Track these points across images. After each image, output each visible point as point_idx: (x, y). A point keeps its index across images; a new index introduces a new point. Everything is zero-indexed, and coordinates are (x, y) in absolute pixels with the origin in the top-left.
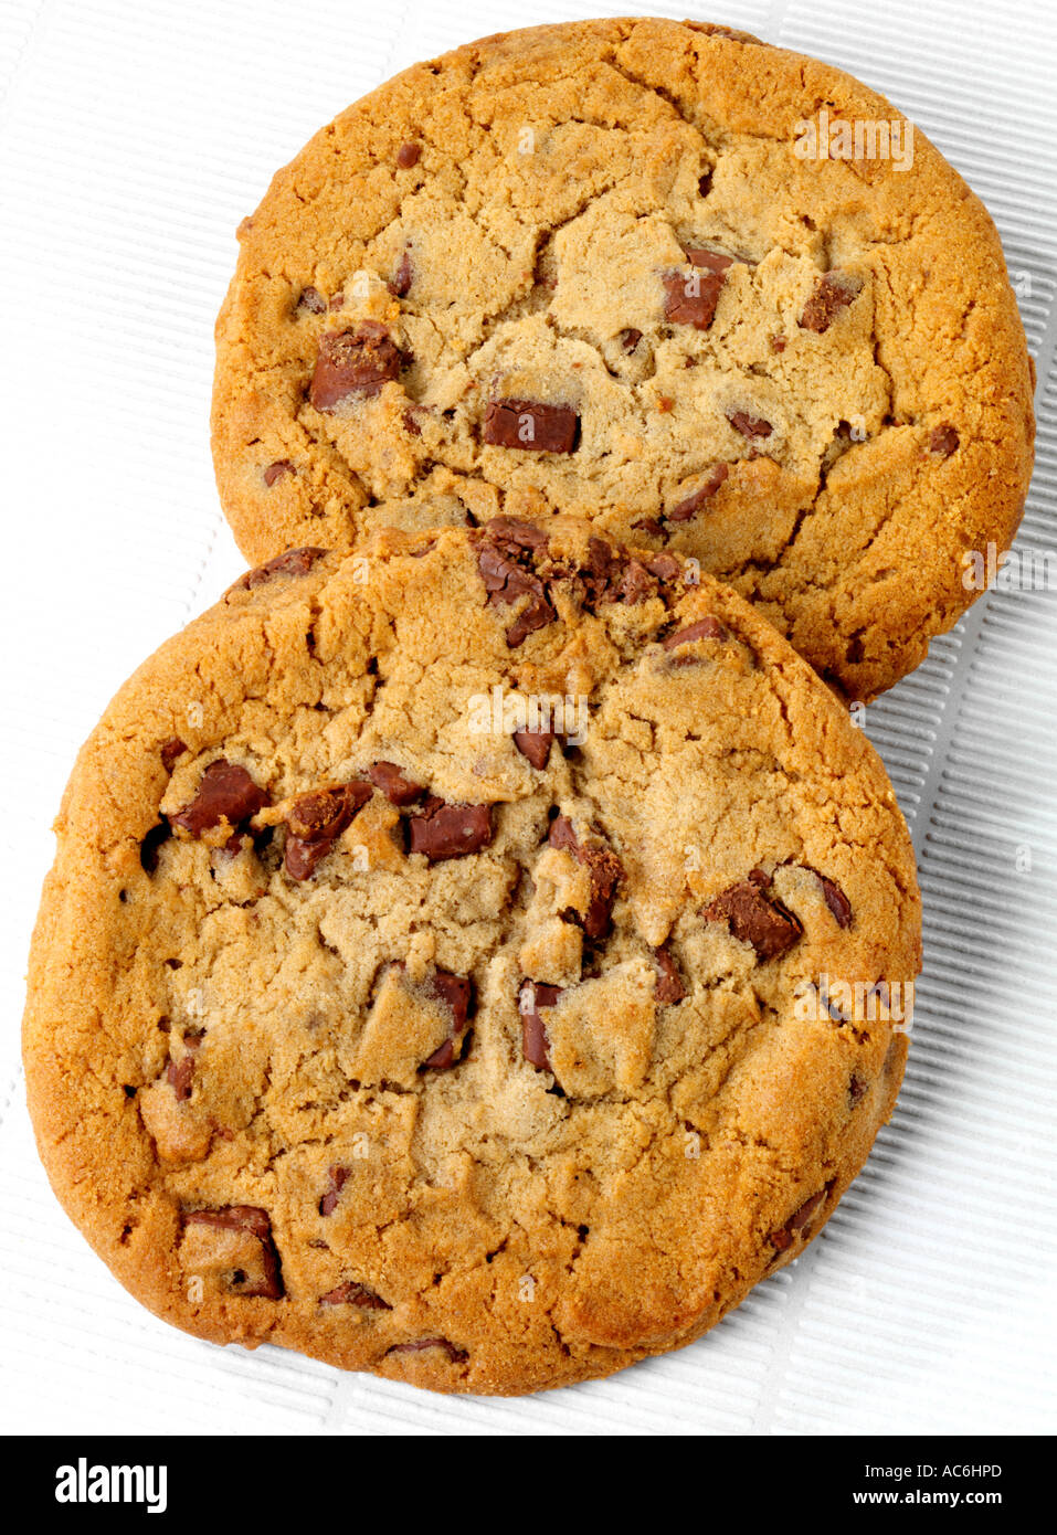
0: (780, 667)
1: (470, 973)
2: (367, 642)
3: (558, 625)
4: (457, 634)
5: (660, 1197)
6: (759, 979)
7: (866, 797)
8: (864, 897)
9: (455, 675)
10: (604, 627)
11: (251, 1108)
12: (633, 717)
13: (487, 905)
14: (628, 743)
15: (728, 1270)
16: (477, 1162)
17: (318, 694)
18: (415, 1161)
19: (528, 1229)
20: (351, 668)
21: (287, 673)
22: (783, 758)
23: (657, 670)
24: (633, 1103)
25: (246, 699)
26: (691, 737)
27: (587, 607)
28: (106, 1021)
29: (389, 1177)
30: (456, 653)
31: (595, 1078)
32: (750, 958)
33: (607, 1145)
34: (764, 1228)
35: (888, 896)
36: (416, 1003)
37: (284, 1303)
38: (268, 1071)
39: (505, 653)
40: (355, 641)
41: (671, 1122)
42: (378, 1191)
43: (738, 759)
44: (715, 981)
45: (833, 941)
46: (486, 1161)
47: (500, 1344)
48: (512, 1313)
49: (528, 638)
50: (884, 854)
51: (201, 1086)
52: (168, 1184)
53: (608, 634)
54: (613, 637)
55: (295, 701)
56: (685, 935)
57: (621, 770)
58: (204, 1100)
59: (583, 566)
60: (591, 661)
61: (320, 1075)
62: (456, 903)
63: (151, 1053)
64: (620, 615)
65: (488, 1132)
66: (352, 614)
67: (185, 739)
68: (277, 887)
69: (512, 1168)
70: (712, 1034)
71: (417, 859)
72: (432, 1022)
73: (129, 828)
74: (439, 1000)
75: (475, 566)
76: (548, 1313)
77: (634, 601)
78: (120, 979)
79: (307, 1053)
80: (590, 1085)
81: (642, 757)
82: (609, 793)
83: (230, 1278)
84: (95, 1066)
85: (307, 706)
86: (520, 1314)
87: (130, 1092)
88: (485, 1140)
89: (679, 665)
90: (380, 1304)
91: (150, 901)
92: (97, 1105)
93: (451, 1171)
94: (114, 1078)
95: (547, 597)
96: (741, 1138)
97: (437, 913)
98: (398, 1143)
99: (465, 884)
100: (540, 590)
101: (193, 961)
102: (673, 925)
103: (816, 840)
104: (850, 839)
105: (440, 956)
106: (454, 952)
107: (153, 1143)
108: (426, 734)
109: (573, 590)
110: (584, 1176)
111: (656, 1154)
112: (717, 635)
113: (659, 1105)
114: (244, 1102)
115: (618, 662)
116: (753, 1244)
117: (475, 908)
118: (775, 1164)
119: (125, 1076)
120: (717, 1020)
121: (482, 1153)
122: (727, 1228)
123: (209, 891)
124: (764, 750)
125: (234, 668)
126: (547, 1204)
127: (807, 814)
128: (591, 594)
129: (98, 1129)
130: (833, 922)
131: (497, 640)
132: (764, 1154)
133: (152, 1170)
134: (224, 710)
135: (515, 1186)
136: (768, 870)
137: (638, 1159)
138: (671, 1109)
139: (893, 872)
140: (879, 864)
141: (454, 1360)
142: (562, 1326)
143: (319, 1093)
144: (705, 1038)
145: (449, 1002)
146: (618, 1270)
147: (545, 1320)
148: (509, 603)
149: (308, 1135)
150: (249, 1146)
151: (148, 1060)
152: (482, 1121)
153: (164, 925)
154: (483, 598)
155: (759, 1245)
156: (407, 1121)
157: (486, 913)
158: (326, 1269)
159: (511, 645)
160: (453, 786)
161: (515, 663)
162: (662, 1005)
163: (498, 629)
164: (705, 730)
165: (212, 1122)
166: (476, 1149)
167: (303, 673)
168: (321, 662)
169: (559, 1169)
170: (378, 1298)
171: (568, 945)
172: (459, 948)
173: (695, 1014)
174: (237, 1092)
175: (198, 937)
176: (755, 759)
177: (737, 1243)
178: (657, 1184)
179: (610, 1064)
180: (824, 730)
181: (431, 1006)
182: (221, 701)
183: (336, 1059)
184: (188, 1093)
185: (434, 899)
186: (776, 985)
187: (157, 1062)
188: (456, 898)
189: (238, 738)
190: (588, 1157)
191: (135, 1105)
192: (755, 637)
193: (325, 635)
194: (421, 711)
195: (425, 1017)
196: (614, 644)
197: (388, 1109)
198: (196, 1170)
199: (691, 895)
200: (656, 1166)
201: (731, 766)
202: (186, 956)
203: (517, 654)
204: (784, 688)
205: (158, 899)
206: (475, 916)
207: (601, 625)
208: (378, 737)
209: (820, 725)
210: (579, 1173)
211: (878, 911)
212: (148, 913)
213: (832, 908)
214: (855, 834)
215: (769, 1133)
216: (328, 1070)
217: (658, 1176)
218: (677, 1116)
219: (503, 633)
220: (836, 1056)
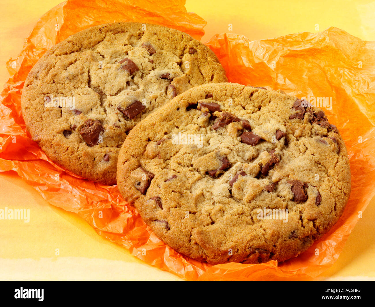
0: (342, 157)
1: (232, 164)
2: (262, 102)
3: (302, 120)
4: (281, 109)
5: (234, 225)
6: (290, 203)
7: (341, 188)
8: (325, 202)
9: (274, 116)
10: (311, 127)
11: (168, 157)
12: (304, 145)
13: (246, 156)
14: (299, 149)
15: (236, 248)
16: (203, 195)
17: (245, 104)
18: (191, 186)
19: (202, 213)
20: (255, 104)
21: (242, 96)
22: (329, 171)
23: (316, 140)
24: (244, 205)
25: (231, 97)
26: (313, 154)
27: (311, 121)
28: (156, 126)
29: (184, 184)
30: (278, 112)
31: (240, 194)
32: (291, 196)
33: (231, 208)
34: (251, 244)
35: (331, 206)
36: (216, 158)
37: (143, 195)
38: (177, 152)
39: (287, 119)
40: (260, 99)
41: (248, 214)
42: (179, 184)
43: (320, 166)
44: (281, 196)
45: (312, 205)
46: (205, 196)
47: (178, 229)
48: (185, 223)
49: (294, 119)
50: (337, 199)
51: (163, 145)
52: (141, 160)
53: (311, 129)
54: (312, 130)
55: (240, 103)
56: (282, 183)
57: (294, 152)
58: (161, 147)
59: (316, 113)
60: (304, 131)
61: (186, 158)
62: (240, 151)
63: (158, 136)
64: (316, 127)
65: (210, 191)
66: (263, 94)
67: (213, 95)
68: (208, 128)
69: (209, 201)
70: (271, 204)
71: (239, 138)
72: (217, 164)
73: (189, 99)
74: (221, 162)
75: (294, 102)
76: (192, 228)
77: (322, 126)
78: (165, 121)
79: (188, 152)
80: (238, 194)
81: (300, 153)
82: (288, 154)
83: (137, 183)
84: (147, 130)
85: (241, 105)
86: (186, 225)
87: (149, 140)
88: (208, 192)
89: (321, 142)
90: (161, 207)
91: (182, 113)
92: (141, 136)
93: (196, 192)
94: (148, 135)
95: (304, 114)
96: (261, 226)
97: (235, 149)
98: (191, 181)
99: (244, 149)
100: (304, 112)
101: (181, 129)
102: (280, 180)
103: (324, 187)
104: (331, 192)
105: (228, 156)
106: (232, 157)
107: (145, 151)
108: (260, 122)
109: (310, 116)
110: (222, 211)
111: (240, 217)
112: (334, 140)
113: (249, 209)
114: (168, 155)
115: (309, 135)
116: (246, 246)
117: (243, 155)
118: (264, 235)
119: (150, 136)
120: (274, 202)
121: (205, 194)
122: (243, 239)
123: (195, 119)
124: (327, 168)
125: (233, 90)
126: (210, 211)
127: (326, 182)
128: (313, 120)
129: (137, 140)
130: (315, 201)
131: (288, 116)
132: (263, 232)
133: (140, 154)
134: (225, 95)
135: (206, 205)
136: (309, 185)
137: (236, 215)
138: (251, 212)
139: (336, 204)
140: (334, 200)
141: (166, 228)
142: (193, 233)
143: (183, 162)
144: (269, 203)
145: (223, 163)
146: (214, 232)
147: (190, 229)
148: (296, 110)
149: (175, 168)
150: (162, 162)
151: (157, 137)
152: (210, 188)
153: (181, 119)
154: (291, 107)
155: (247, 247)
156: (196, 178)
157: (244, 157)
158: (156, 191)
159: (290, 118)
160: (257, 131)
161: (288, 122)
162: (265, 189)
163: (290, 113)
164: (317, 155)
165: (159, 153)
166: (205, 192)
167: (245, 98)
168: (250, 100)
169: (218, 206)
170: (162, 205)
171: (255, 168)
172: (233, 158)
173: (271, 197)
174: (169, 151)
175: (186, 126)
176: (323, 168)
177: (243, 243)
178: (236, 223)
179: (245, 193)
180: (342, 171)
181: (218, 161)
182: (226, 94)
183: (192, 158)
184: (159, 144)
185: (236, 147)
186: (293, 207)
187: (158, 138)
188: (241, 150)
189: (224, 102)
190: (226, 208)
191: (148, 142)
192: (341, 148)
193: (255, 95)
194: (263, 118)
195: (216, 162)
196: (311, 132)
197: (194, 174)
198: (149, 160)
199: (288, 177)
200: (238, 219)
201: (317, 166)
202: (180, 127)
203: (290, 121)
204: (340, 159)
205: (184, 114)
206: (242, 156)
207: (311, 126)
208: (250, 117)
209: (342, 170)
210: (221, 210)
211: (326, 207)
212: (180, 115)
213: (316, 199)
214: (333, 191)
215: (267, 228)
216: (189, 159)
217: (237, 221)
218: (251, 214)
219: (290, 115)
220: (294, 223)
